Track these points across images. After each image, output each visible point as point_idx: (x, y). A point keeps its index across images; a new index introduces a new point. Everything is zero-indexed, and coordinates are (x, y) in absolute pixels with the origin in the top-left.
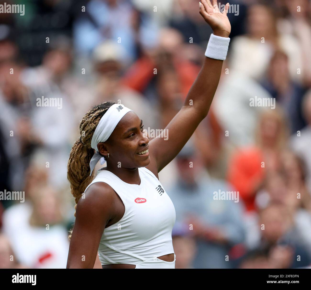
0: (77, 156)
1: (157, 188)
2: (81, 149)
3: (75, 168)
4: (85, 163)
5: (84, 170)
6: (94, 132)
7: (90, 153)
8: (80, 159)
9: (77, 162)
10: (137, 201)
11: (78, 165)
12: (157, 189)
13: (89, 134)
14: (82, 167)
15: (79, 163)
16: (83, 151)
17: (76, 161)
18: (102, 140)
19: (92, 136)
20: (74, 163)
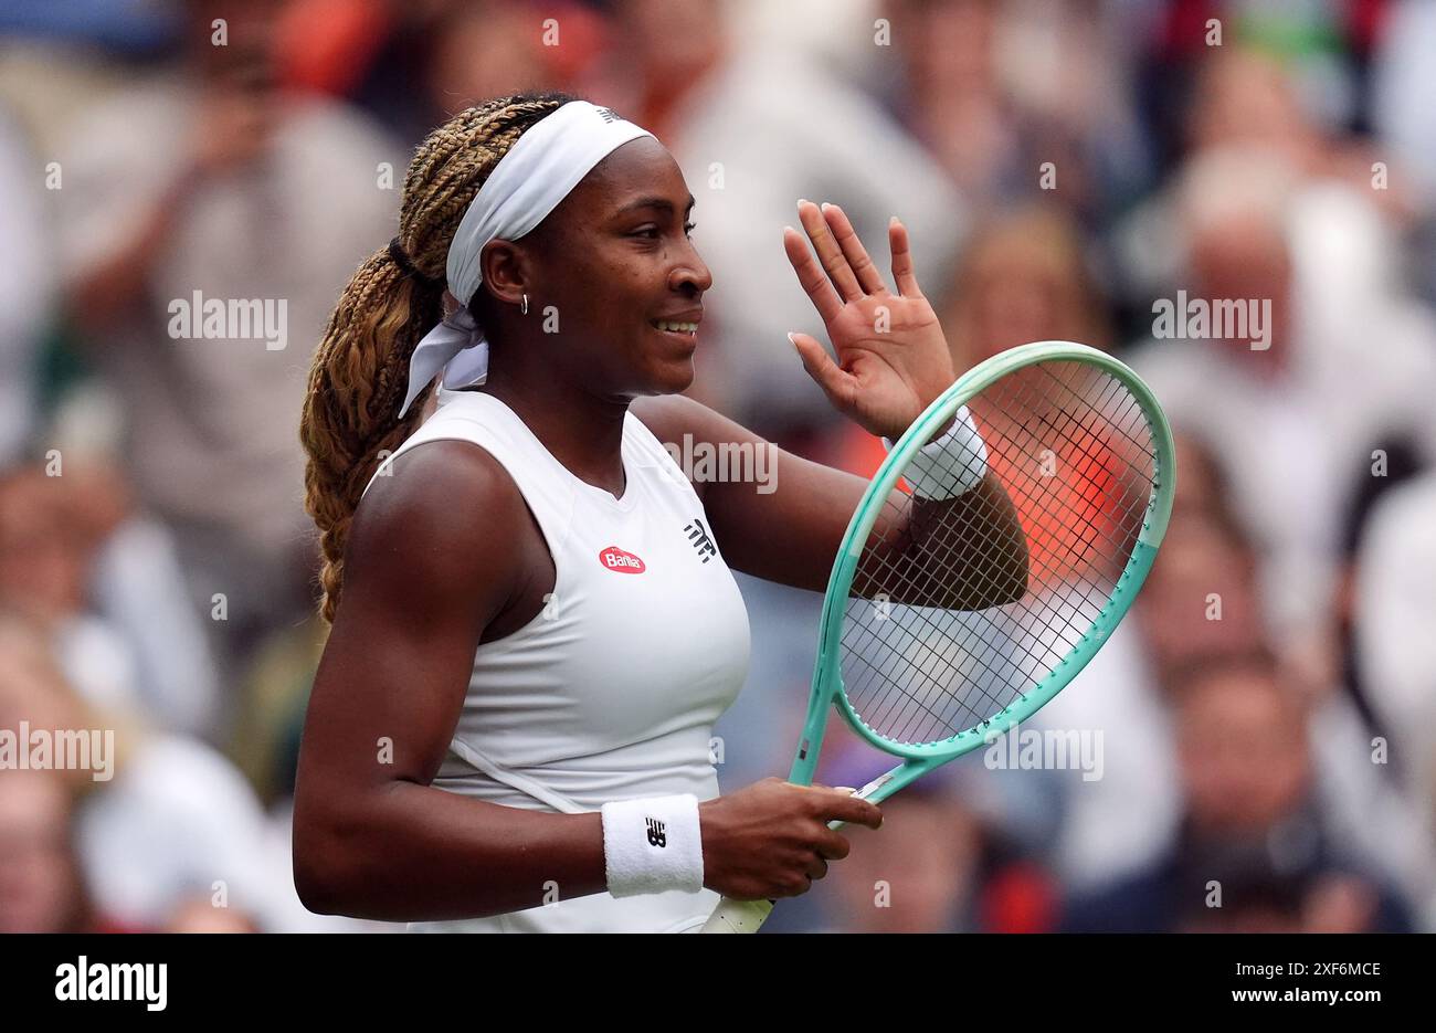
0: (363, 315)
1: (690, 527)
2: (386, 289)
3: (346, 370)
4: (391, 357)
5: (383, 391)
6: (480, 188)
7: (420, 317)
8: (375, 334)
9: (360, 346)
10: (609, 560)
11: (363, 354)
12: (691, 532)
13: (455, 194)
14: (378, 373)
15: (371, 352)
16: (392, 301)
17: (356, 340)
18: (510, 223)
19: (467, 205)
20: (348, 346)
